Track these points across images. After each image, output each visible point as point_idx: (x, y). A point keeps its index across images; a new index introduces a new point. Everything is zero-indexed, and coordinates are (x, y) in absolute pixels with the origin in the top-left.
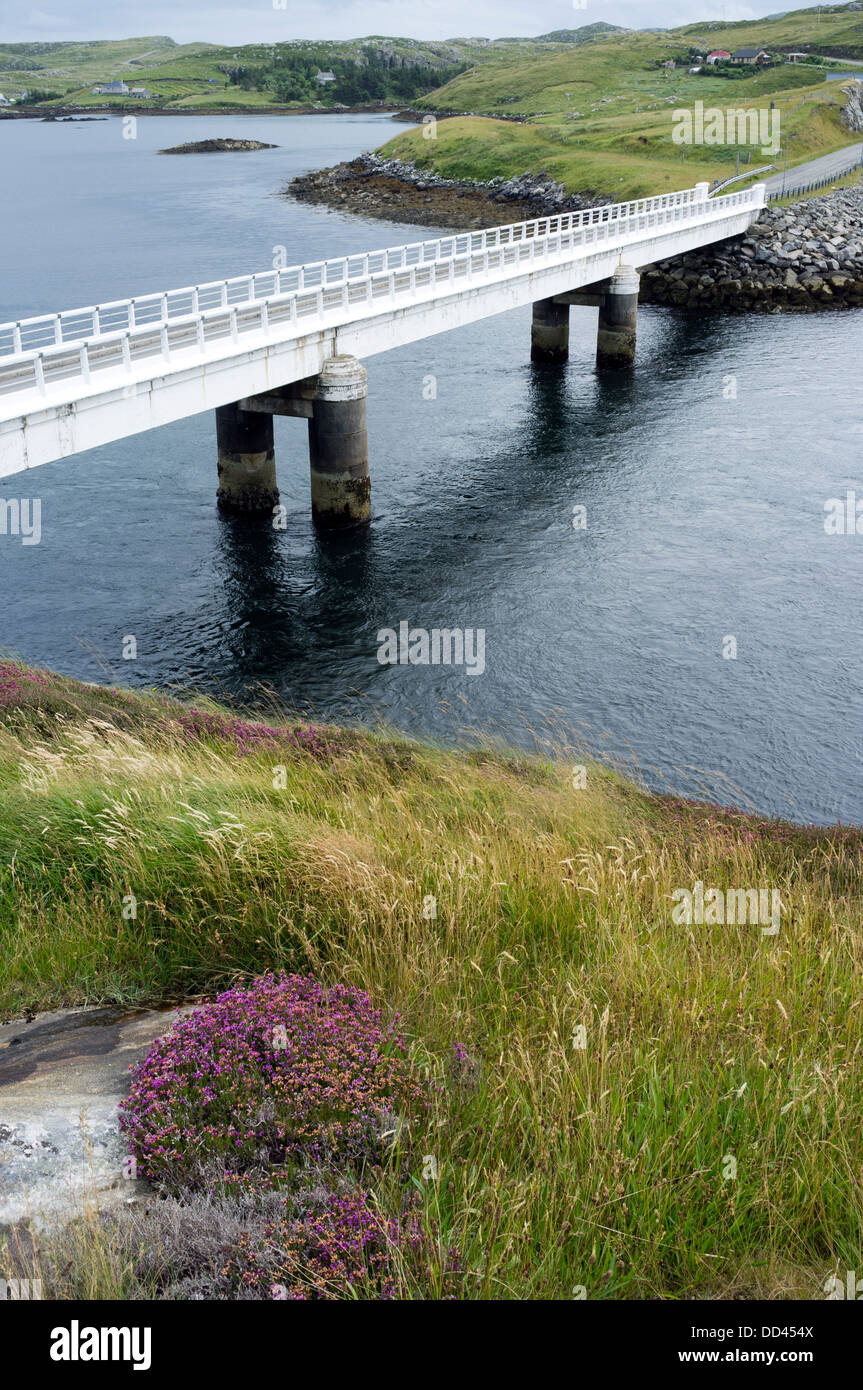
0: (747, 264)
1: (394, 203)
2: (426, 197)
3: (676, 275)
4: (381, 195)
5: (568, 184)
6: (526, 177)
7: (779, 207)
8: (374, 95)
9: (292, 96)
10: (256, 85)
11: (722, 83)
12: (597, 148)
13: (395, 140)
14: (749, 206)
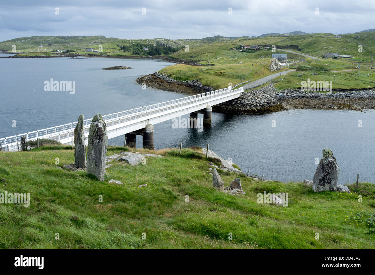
0: (239, 104)
1: (162, 86)
2: (170, 84)
3: (223, 106)
4: (159, 83)
5: (203, 83)
6: (194, 81)
7: (247, 92)
8: (158, 54)
9: (137, 53)
10: (127, 50)
11: (248, 54)
12: (211, 74)
13: (163, 69)
14: (240, 92)
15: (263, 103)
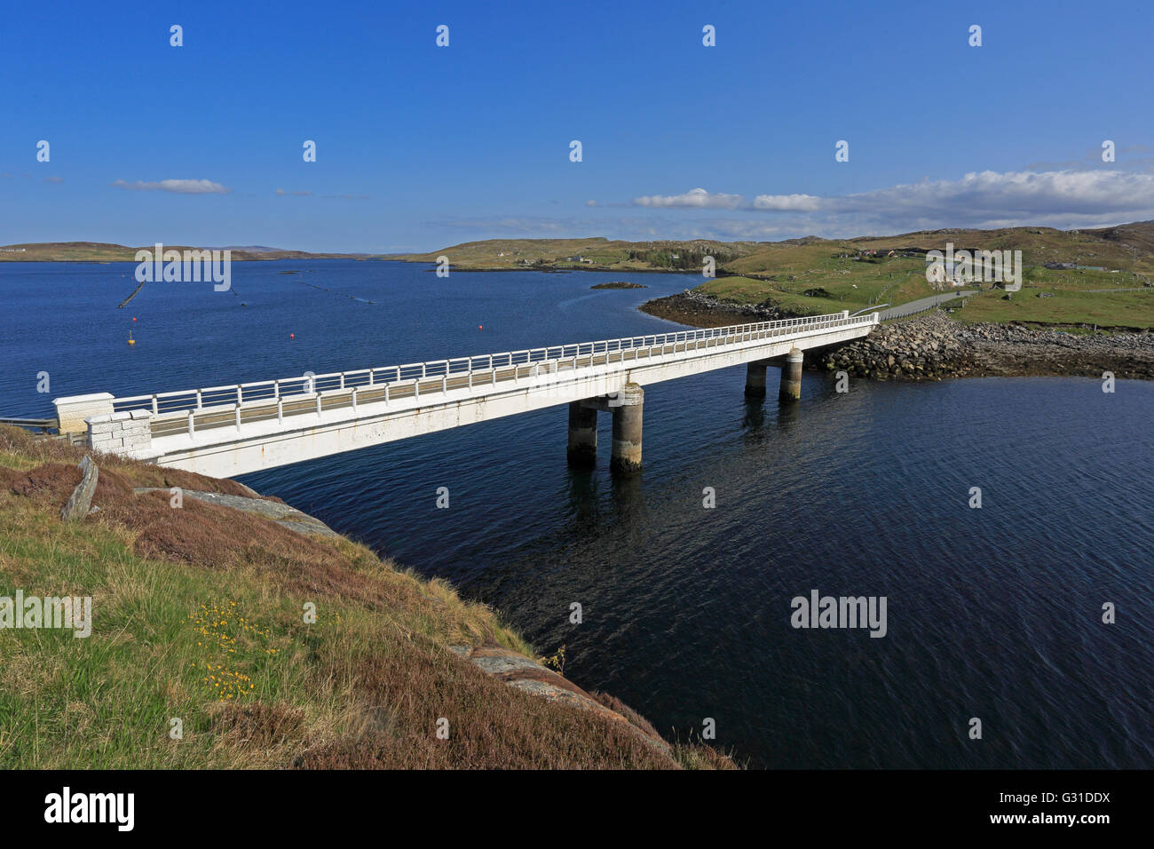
0: (868, 352)
7: (886, 324)
9: (658, 265)
10: (641, 260)
14: (871, 323)
15: (929, 350)
